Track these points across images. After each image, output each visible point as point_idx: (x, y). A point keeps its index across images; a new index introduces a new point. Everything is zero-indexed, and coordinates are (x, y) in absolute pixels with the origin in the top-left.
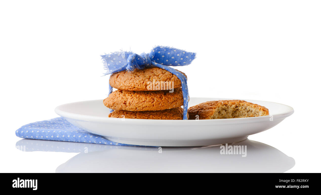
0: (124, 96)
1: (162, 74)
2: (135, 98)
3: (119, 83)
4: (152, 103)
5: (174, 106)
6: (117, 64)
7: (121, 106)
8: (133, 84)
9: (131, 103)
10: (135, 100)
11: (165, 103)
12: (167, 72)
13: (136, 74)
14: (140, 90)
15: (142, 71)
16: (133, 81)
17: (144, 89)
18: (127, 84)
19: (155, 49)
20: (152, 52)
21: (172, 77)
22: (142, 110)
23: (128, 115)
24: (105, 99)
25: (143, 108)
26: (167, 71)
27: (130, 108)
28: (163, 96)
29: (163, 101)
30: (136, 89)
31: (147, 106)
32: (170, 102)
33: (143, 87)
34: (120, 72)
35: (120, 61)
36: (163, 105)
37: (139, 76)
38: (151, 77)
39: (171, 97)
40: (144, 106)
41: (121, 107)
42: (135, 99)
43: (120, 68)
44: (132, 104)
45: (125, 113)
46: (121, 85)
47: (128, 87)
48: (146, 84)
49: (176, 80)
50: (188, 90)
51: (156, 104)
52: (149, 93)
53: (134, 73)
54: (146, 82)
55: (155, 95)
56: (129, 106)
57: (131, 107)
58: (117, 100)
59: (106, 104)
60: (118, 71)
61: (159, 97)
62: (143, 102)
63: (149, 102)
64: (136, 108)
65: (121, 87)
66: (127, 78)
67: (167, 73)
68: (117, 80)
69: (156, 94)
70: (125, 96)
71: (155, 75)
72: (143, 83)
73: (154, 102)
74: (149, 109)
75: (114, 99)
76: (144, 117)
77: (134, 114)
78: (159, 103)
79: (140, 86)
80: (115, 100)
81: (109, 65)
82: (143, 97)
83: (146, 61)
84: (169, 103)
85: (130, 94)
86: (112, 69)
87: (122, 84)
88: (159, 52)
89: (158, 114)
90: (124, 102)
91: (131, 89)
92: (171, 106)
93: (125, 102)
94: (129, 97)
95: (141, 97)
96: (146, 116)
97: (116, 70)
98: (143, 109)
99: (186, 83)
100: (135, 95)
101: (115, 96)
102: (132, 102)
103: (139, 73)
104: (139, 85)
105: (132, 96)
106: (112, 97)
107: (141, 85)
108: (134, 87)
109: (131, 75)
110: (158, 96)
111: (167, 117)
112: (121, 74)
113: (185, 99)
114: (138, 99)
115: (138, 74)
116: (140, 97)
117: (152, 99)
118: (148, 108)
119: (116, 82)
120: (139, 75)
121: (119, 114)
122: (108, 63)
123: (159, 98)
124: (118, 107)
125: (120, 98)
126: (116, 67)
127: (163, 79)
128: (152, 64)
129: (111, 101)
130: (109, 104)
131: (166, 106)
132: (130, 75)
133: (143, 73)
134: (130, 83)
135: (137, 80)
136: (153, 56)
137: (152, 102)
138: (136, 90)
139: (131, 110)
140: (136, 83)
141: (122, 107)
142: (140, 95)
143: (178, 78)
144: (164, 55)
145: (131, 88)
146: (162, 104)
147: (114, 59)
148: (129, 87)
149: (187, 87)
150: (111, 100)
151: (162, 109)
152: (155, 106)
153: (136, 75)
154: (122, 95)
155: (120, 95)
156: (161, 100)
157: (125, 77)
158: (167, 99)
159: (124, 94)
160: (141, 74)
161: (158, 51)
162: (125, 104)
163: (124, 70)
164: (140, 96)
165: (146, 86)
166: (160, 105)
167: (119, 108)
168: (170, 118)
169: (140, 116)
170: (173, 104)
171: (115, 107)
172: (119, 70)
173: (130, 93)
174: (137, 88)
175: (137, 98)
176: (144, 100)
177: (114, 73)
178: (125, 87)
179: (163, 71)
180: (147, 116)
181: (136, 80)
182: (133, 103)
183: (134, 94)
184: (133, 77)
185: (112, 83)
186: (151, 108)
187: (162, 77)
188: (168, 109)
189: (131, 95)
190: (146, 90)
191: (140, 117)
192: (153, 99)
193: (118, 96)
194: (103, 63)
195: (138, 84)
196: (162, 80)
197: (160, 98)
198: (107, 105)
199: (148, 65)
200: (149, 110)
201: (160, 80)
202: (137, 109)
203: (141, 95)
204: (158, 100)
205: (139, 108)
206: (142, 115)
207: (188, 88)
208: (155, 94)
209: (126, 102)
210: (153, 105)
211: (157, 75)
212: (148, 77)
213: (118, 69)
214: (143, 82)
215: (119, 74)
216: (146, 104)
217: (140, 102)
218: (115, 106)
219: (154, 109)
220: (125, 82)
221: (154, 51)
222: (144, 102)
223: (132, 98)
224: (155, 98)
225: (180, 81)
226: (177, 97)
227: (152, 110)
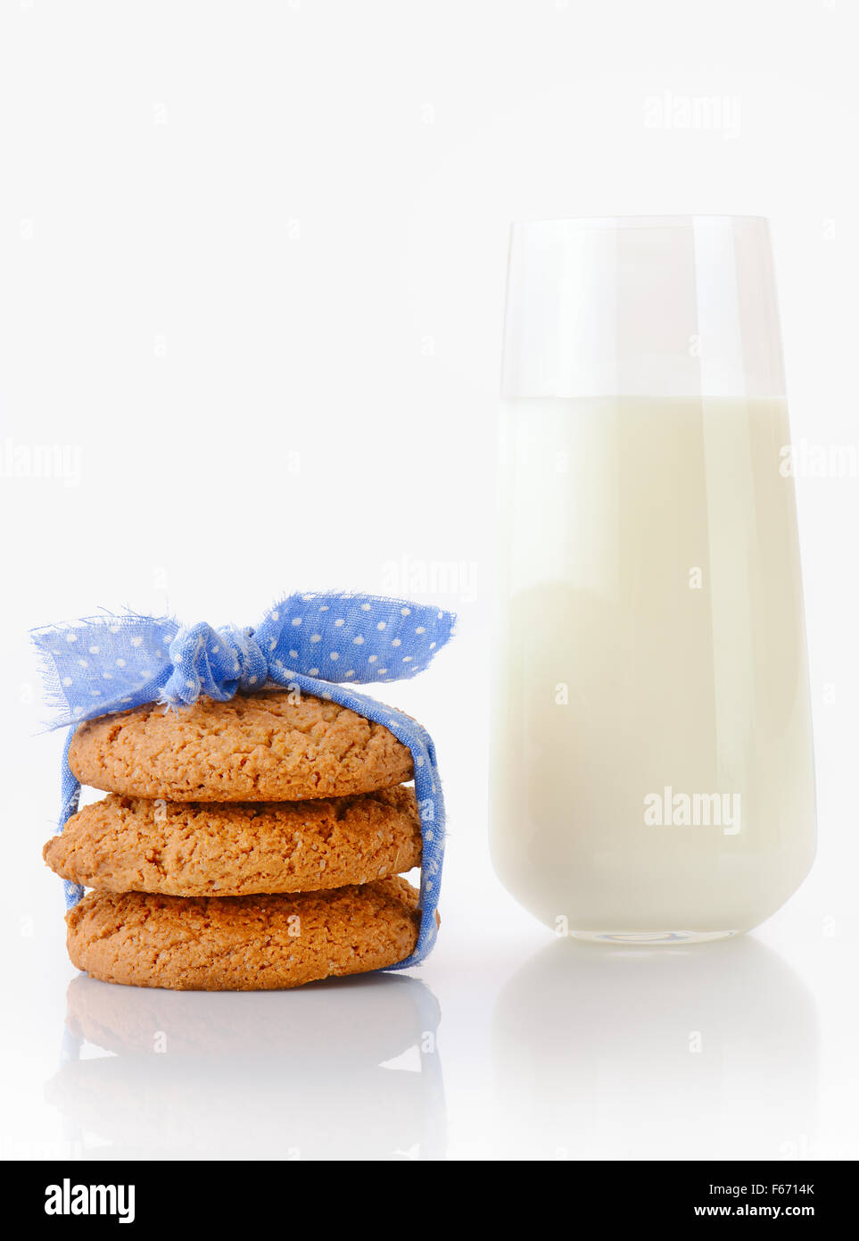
0: (146, 824)
1: (327, 725)
2: (204, 833)
3: (123, 765)
4: (285, 857)
5: (384, 869)
6: (106, 675)
7: (135, 871)
8: (193, 769)
9: (186, 857)
10: (206, 846)
11: (342, 857)
12: (345, 713)
13: (202, 721)
14: (230, 797)
15: (232, 711)
16: (192, 754)
17: (247, 796)
18: (165, 770)
19: (280, 608)
20: (269, 619)
21: (373, 734)
22: (235, 893)
23: (167, 913)
24: (51, 842)
25: (243, 882)
26: (344, 707)
27: (182, 880)
28: (332, 821)
29: (333, 848)
30: (210, 792)
31: (260, 874)
32: (364, 851)
33: (244, 782)
34: (122, 715)
35: (120, 657)
36: (336, 866)
37: (216, 735)
38: (276, 738)
39: (367, 829)
40: (246, 872)
41: (138, 878)
42: (206, 842)
43: (123, 696)
44: (189, 864)
45: (150, 904)
46: (135, 775)
47: (170, 784)
48: (254, 770)
49: (389, 750)
50: (442, 797)
51: (305, 862)
52: (267, 810)
53: (193, 720)
54: (256, 759)
55: (293, 820)
56: (175, 876)
57: (186, 877)
58: (114, 843)
59: (59, 863)
60: (113, 712)
61: (313, 830)
62: (243, 852)
63: (273, 852)
64: (211, 882)
65: (135, 786)
66: (163, 743)
67: (345, 718)
68: (111, 754)
69: (300, 815)
70: (151, 826)
71: (296, 728)
72: (243, 762)
73: (295, 855)
74: (270, 887)
75: (98, 842)
76: (245, 924)
77: (196, 908)
78: (318, 855)
79: (230, 779)
80: (104, 847)
81: (68, 682)
82: (240, 833)
83: (247, 662)
84: (361, 855)
85: (174, 818)
86: (80, 705)
87: (137, 772)
88: (297, 622)
89: (308, 911)
90: (150, 854)
91: (186, 795)
92: (371, 870)
93: (157, 856)
94: (176, 833)
95: (230, 828)
96: (255, 916)
97: (103, 705)
98: (242, 888)
99: (433, 763)
100: (202, 823)
101: (105, 824)
102: (191, 854)
103: (219, 719)
104: (225, 776)
105: (186, 824)
106: (91, 831)
107: (232, 775)
108: (201, 786)
109: (182, 729)
110: (307, 824)
111: (349, 920)
112: (131, 726)
113: (429, 836)
114: (217, 838)
115: (212, 721)
116: (227, 832)
117: (284, 840)
118: (268, 879)
119: (106, 761)
120: (217, 727)
121: (120, 910)
122: (63, 671)
123: (316, 832)
124: (122, 881)
125: (129, 835)
126: (103, 694)
127: (334, 748)
128: (270, 676)
129: (83, 851)
130: (74, 864)
131: (349, 873)
132: (177, 726)
133: (236, 720)
134: (181, 768)
135: (212, 751)
136: (272, 639)
137: (283, 852)
138: (206, 800)
139: (185, 893)
140: (207, 767)
141: (141, 875)
142: (226, 821)
143: (398, 742)
144: (319, 633)
145: (184, 787)
146: (331, 865)
147: (94, 650)
148: (174, 786)
149: (438, 780)
150: (86, 846)
151: (330, 887)
152: (297, 869)
153: (204, 727)
154: (136, 823)
155: (126, 821)
156: (325, 842)
157: (150, 737)
158: (352, 837)
159: (147, 816)
160: (227, 725)
161: (292, 614)
162: (155, 861)
163: (144, 707)
164: (226, 828)
165: (256, 779)
166: (323, 867)
167: (129, 882)
168: (364, 925)
169: (230, 917)
170: (379, 860)
171: (105, 879)
172: (118, 703)
173: (178, 814)
174: (214, 790)
175: (212, 836)
176: (245, 845)
177: (95, 721)
178: (155, 782)
179: (326, 709)
180: (261, 917)
181: (205, 750)
182: (195, 860)
183: (195, 816)
184: (194, 738)
185: (86, 764)
186: (279, 882)
187: (327, 734)
188: (355, 882)
189: (181, 819)
190: (255, 798)
191: (228, 924)
192: (290, 840)
193: (118, 828)
194: (43, 675)
195: (219, 771)
196: (327, 751)
197: (320, 833)
198: (68, 866)
199: (253, 680)
200: (269, 891)
201: (320, 748)
202: (215, 887)
203: (231, 821)
204: (310, 842)
205: (225, 881)
206: (236, 914)
207: (443, 785)
208: (295, 817)
209: (159, 853)
210: (291, 869)
211: (304, 725)
212: (264, 739)
213: (112, 700)
214: (240, 758)
215: (117, 723)
216: (256, 862)
217: (228, 853)
218: (110, 875)
219: (290, 884)
220: (154, 758)
221: (275, 617)
222: (248, 855)
223: (187, 838)
224: (297, 834)
225: (409, 755)
226: (393, 829)
227: (283, 889)
